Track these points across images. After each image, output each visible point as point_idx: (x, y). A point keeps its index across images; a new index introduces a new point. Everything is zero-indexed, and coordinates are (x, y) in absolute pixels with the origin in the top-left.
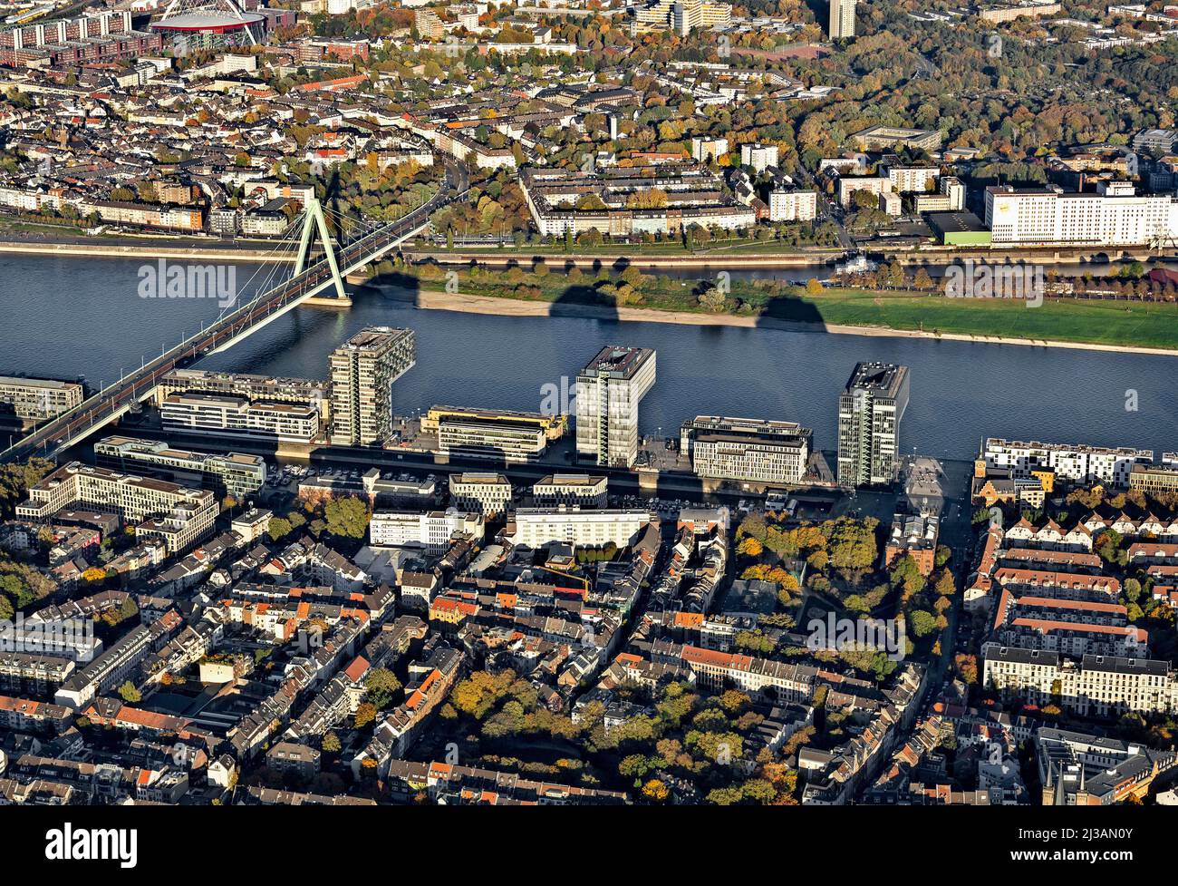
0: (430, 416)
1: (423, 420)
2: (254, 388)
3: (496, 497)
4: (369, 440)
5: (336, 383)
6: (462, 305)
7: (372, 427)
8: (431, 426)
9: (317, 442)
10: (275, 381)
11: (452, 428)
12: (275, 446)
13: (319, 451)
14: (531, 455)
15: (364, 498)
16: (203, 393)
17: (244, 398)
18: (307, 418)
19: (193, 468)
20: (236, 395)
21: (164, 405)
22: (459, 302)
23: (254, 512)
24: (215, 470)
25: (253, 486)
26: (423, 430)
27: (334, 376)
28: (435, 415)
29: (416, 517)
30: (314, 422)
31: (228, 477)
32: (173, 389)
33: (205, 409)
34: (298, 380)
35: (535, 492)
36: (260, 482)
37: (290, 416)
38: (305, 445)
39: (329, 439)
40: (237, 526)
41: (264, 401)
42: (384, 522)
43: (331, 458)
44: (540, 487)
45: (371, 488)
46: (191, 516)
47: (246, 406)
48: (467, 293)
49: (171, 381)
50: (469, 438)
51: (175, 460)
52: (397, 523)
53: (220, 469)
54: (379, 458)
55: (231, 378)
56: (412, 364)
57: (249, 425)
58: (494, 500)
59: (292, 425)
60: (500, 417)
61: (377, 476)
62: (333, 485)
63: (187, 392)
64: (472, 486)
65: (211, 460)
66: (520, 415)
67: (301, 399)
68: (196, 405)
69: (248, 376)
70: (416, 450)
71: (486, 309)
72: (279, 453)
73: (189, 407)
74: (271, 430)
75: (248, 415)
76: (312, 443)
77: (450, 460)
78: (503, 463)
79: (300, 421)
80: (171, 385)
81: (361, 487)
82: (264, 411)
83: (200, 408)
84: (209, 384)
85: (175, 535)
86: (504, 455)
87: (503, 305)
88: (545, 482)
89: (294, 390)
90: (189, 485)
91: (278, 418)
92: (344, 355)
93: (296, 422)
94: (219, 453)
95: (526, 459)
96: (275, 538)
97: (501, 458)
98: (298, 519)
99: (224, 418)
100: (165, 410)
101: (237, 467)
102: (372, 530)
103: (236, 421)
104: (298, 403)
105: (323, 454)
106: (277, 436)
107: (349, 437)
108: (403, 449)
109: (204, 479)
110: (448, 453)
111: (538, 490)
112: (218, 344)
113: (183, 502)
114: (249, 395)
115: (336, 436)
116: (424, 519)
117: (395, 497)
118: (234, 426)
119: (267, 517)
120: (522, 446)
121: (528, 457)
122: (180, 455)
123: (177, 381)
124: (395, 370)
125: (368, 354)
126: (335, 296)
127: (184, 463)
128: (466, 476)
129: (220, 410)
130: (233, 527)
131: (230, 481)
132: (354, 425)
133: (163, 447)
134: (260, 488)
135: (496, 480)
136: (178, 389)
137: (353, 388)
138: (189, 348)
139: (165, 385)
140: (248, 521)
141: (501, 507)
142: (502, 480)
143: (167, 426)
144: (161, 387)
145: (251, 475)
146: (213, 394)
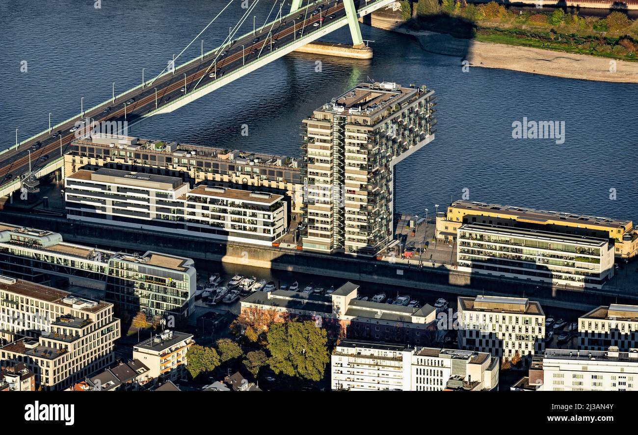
0: (449, 215)
1: (439, 220)
2: (200, 164)
3: (523, 333)
4: (356, 245)
5: (311, 160)
6: (533, 64)
7: (362, 227)
8: (451, 230)
9: (283, 245)
10: (231, 156)
11: (477, 233)
12: (222, 248)
13: (285, 259)
14: (590, 278)
15: (332, 326)
16: (127, 168)
17: (184, 177)
18: (270, 209)
19: (94, 271)
20: (174, 174)
21: (69, 183)
22: (529, 59)
23: (167, 335)
24: (124, 274)
25: (176, 301)
26: (439, 236)
27: (310, 150)
28: (457, 214)
29: (397, 354)
30: (280, 216)
31: (142, 287)
32: (86, 160)
33: (125, 190)
34: (263, 156)
35: (581, 329)
36: (185, 295)
37: (245, 206)
38: (265, 248)
39: (300, 242)
40: (140, 354)
41: (213, 184)
42: (352, 359)
43: (301, 269)
44: (587, 321)
45: (343, 310)
46: (78, 337)
47: (185, 189)
48: (544, 47)
49: (84, 149)
50: (501, 249)
51: (70, 258)
52: (371, 361)
53: (131, 273)
54: (370, 273)
55: (168, 148)
56: (429, 138)
57: (187, 217)
58: (520, 338)
59: (247, 218)
60: (550, 222)
61: (354, 294)
62: (290, 305)
63: (105, 165)
64: (488, 314)
65: (119, 261)
66: (582, 220)
67: (266, 183)
68: (114, 183)
69: (194, 147)
70: (425, 264)
71: (566, 70)
72: (227, 259)
73: (103, 187)
74: (218, 225)
75: (186, 202)
76: (275, 247)
77: (472, 279)
78: (548, 288)
79: (260, 213)
80: (83, 155)
81: (329, 309)
82: (209, 197)
83: (119, 189)
84: (137, 156)
85: (51, 363)
86: (552, 276)
87: (594, 66)
88: (597, 314)
89: (257, 170)
90: (81, 294)
91: (229, 209)
92: (325, 120)
93: (254, 215)
94: (130, 251)
95: (582, 284)
96: (194, 374)
97: (546, 280)
98: (230, 349)
99: (153, 205)
100: (70, 190)
101: (155, 272)
102: (333, 369)
103: (168, 210)
104: (261, 189)
105: (290, 263)
106: (227, 233)
107: (328, 241)
108: (405, 261)
109: (108, 287)
110: (469, 270)
111: (585, 325)
112: (162, 102)
113: (69, 317)
114: (192, 173)
115: (310, 238)
116: (409, 357)
117: (378, 326)
118: (167, 218)
119: (185, 344)
120: (578, 263)
121: (586, 281)
122: (77, 252)
123: (91, 150)
124: (401, 145)
125: (360, 120)
126: (348, 43)
127: (81, 263)
128: (481, 300)
129: (147, 193)
130: (136, 355)
131: (145, 292)
132: (336, 223)
133: (55, 239)
134: (187, 305)
135: (523, 308)
136: (93, 161)
137: (336, 169)
138: (120, 106)
139: (74, 154)
140: (156, 347)
141: (530, 348)
142: (533, 308)
143: (72, 212)
144: (68, 158)
145: (173, 285)
146: (143, 170)
